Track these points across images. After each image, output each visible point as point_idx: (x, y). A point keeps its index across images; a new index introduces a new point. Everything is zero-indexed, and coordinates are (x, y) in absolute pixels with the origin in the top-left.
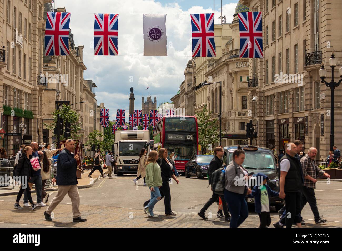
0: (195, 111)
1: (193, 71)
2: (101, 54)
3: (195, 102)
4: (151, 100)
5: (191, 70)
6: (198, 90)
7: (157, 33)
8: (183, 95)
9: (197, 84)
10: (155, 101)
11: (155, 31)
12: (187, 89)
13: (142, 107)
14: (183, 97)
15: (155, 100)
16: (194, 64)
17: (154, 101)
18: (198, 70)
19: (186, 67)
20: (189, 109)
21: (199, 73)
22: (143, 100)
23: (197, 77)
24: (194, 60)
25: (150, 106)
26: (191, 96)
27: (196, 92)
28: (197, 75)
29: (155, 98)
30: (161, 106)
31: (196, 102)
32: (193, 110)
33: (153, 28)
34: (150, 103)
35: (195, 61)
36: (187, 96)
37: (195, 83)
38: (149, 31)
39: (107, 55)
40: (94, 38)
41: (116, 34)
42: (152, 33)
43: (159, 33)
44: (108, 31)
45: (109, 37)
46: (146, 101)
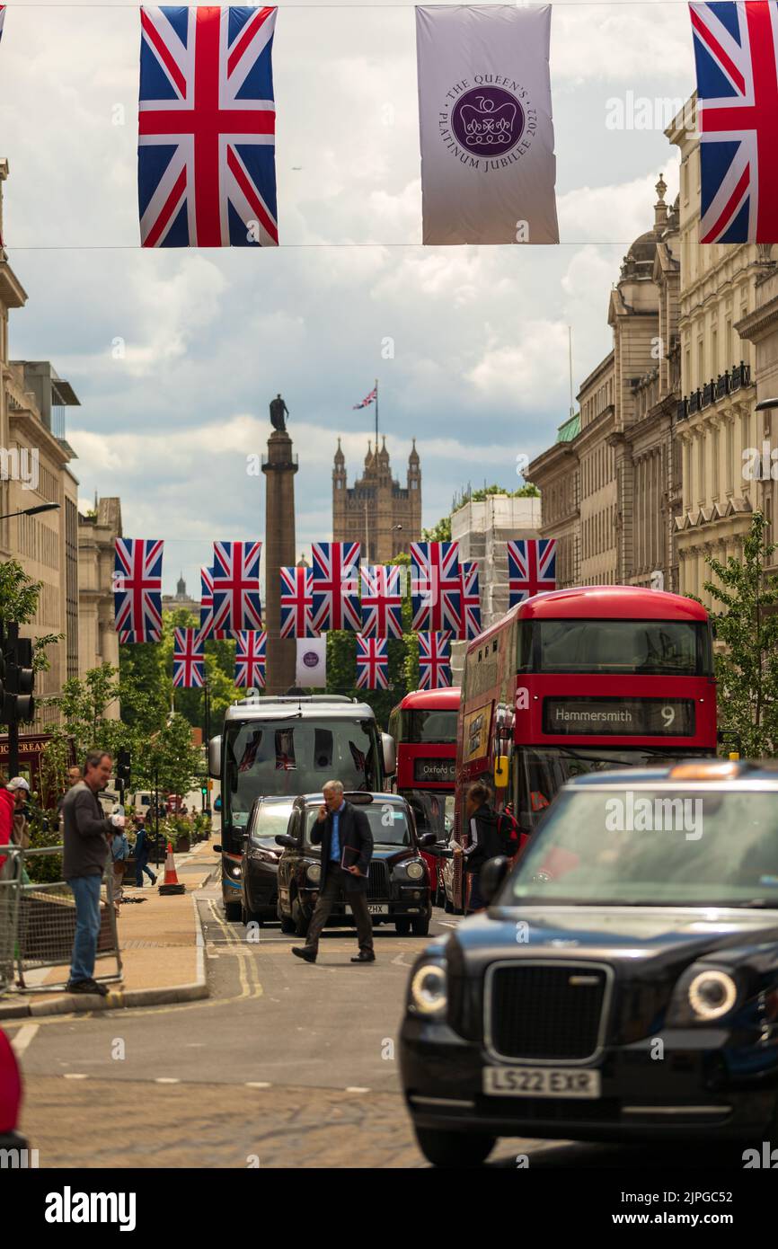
0: (675, 544)
1: (664, 303)
2: (178, 239)
3: (677, 487)
4: (388, 470)
5: (650, 296)
6: (696, 420)
7: (497, 117)
8: (601, 444)
9: (691, 383)
10: (415, 475)
11: (488, 105)
12: (627, 412)
13: (336, 515)
14: (603, 457)
15: (410, 472)
16: (672, 261)
17: (410, 481)
18: (695, 301)
19: (617, 281)
20: (640, 529)
21: (701, 317)
22: (339, 475)
23: (689, 342)
24: (668, 235)
25: (385, 505)
26: (652, 454)
27: (682, 427)
28: (688, 327)
29: (414, 459)
30: (461, 514)
31: (684, 493)
32: (665, 536)
33: (472, 86)
34: (384, 493)
35: (673, 243)
36: (628, 455)
37: (676, 374)
38: (452, 103)
39: (216, 242)
40: (140, 147)
41: (265, 122)
42: (470, 115)
43: (507, 113)
44: (222, 107)
45: (227, 141)
46: (360, 477)
